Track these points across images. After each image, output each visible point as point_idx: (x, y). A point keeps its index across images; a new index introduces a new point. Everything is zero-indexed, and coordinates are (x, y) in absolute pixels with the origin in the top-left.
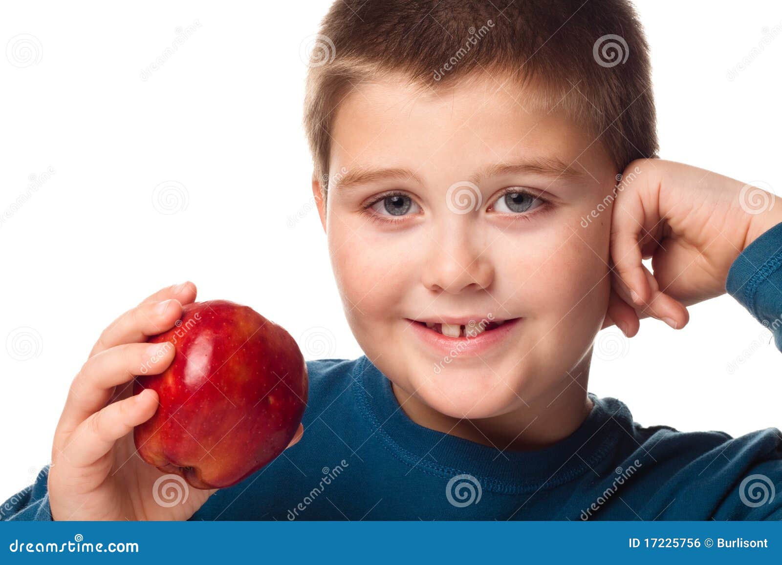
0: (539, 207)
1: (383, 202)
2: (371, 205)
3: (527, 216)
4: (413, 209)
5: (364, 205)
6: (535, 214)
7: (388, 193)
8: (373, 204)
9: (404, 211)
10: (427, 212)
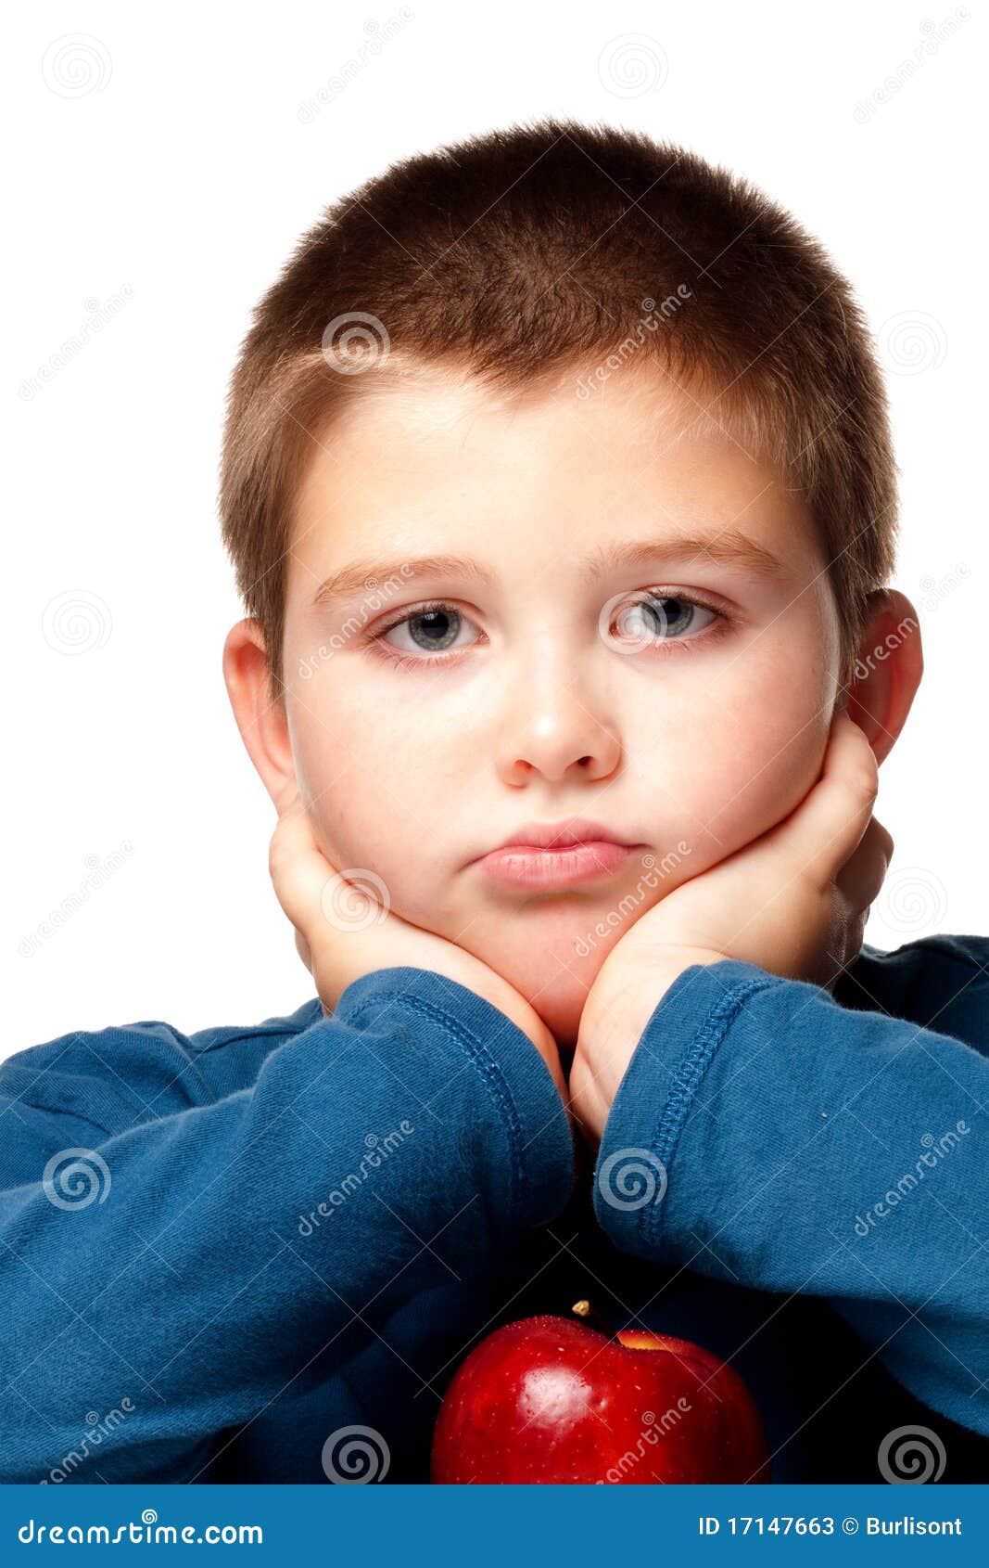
0: (706, 629)
1: (406, 624)
2: (384, 633)
3: (687, 643)
4: (466, 634)
5: (372, 633)
6: (700, 640)
7: (420, 606)
8: (391, 629)
9: (447, 643)
10: (495, 636)
